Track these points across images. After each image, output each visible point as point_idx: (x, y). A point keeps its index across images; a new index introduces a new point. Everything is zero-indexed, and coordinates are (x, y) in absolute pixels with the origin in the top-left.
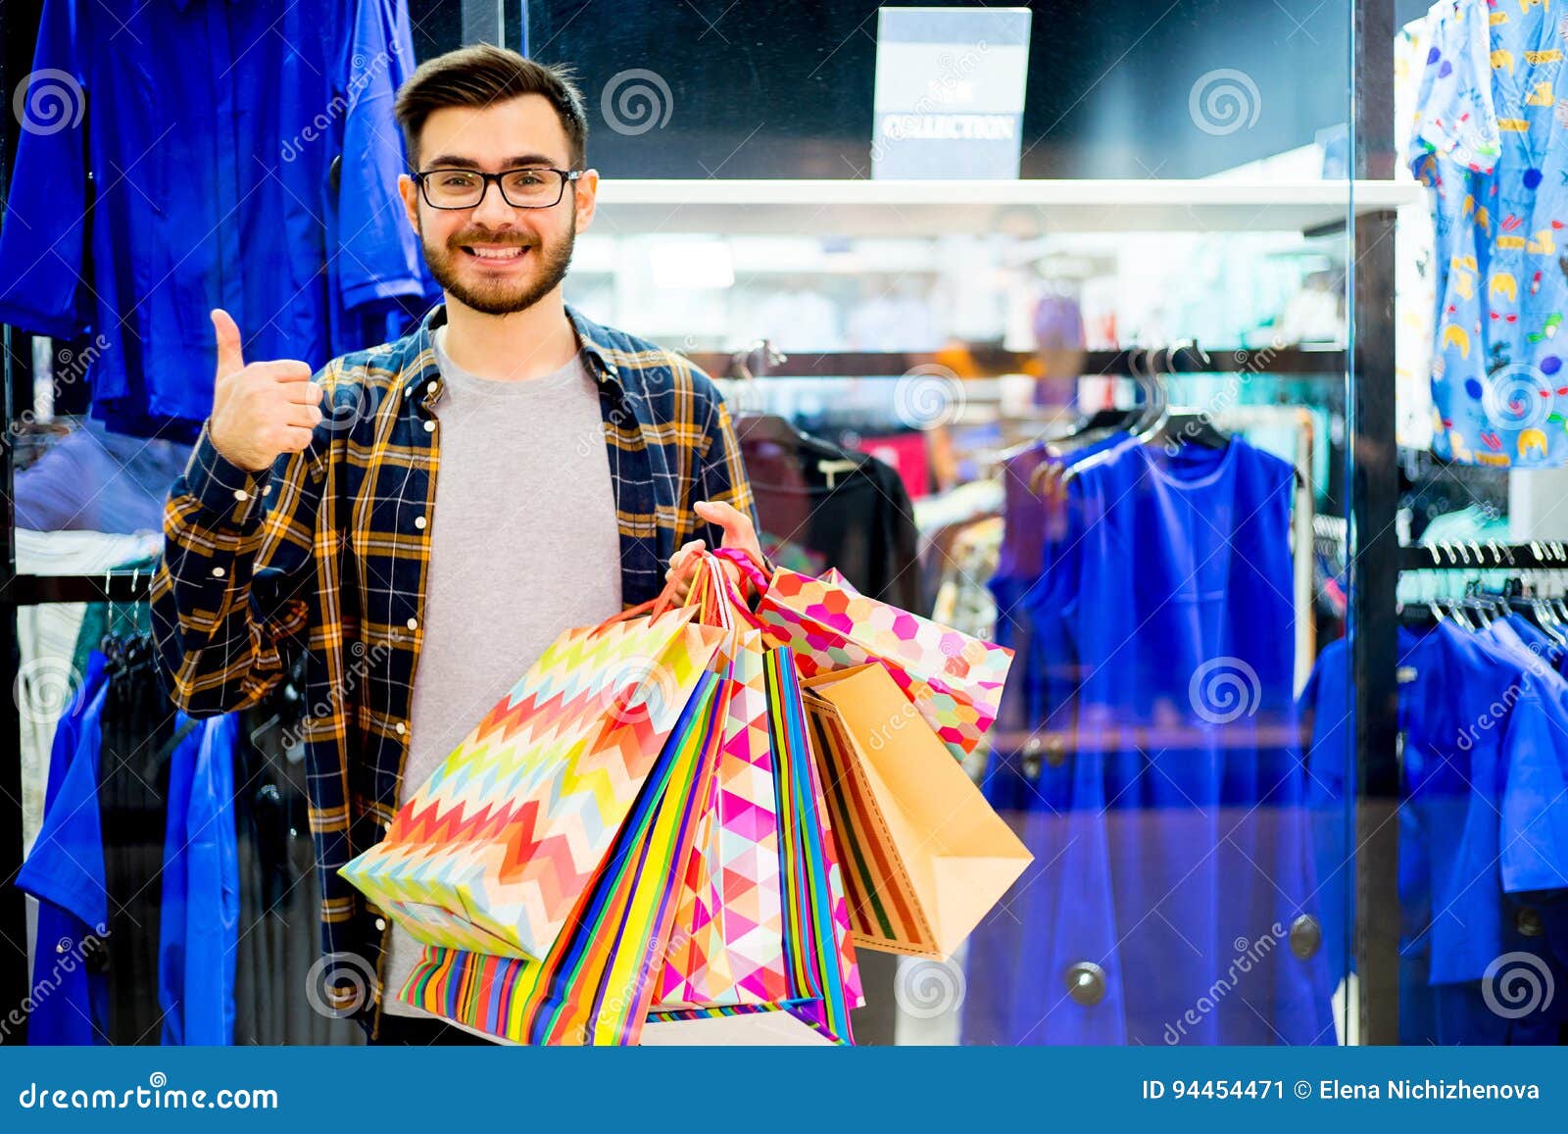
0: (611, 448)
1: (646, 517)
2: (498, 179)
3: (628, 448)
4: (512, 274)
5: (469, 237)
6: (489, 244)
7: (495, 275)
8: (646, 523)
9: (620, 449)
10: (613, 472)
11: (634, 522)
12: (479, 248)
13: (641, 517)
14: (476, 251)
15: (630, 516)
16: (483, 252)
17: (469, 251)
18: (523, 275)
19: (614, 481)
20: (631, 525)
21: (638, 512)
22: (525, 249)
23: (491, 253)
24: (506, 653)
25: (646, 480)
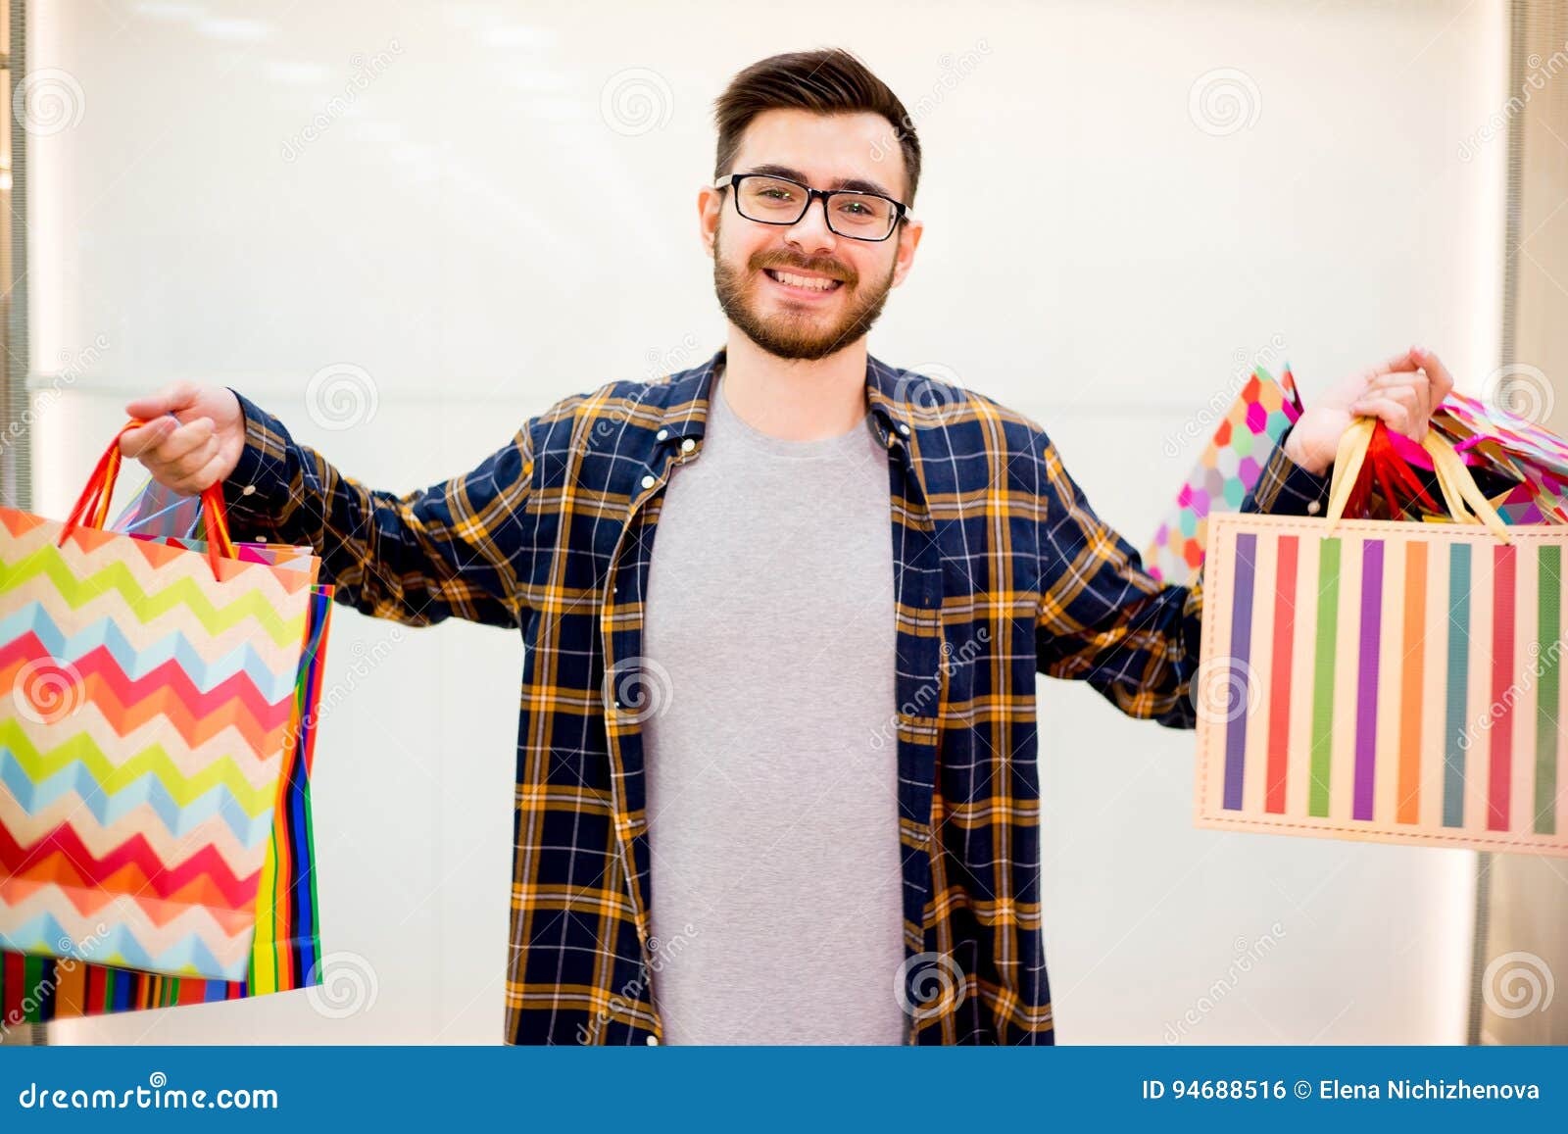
0: (896, 528)
1: (930, 613)
2: (824, 197)
3: (916, 527)
4: (816, 310)
5: (778, 257)
6: (799, 269)
7: (797, 308)
8: (929, 620)
9: (907, 529)
10: (896, 556)
11: (916, 618)
12: (785, 272)
13: (925, 613)
14: (780, 276)
15: (913, 611)
16: (788, 277)
17: (770, 274)
18: (828, 314)
19: (897, 568)
20: (912, 621)
21: (921, 606)
22: (838, 284)
23: (797, 280)
24: (761, 760)
25: (933, 568)
